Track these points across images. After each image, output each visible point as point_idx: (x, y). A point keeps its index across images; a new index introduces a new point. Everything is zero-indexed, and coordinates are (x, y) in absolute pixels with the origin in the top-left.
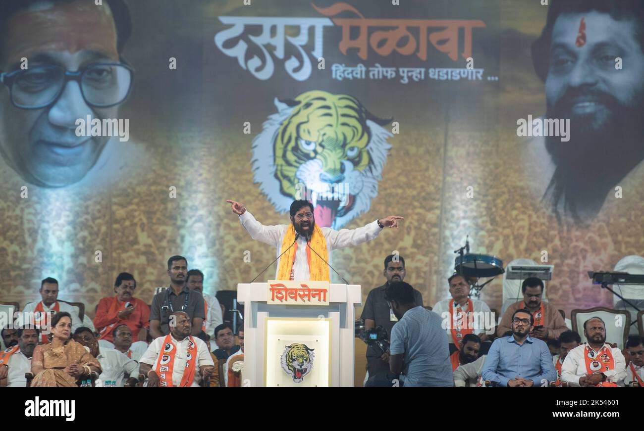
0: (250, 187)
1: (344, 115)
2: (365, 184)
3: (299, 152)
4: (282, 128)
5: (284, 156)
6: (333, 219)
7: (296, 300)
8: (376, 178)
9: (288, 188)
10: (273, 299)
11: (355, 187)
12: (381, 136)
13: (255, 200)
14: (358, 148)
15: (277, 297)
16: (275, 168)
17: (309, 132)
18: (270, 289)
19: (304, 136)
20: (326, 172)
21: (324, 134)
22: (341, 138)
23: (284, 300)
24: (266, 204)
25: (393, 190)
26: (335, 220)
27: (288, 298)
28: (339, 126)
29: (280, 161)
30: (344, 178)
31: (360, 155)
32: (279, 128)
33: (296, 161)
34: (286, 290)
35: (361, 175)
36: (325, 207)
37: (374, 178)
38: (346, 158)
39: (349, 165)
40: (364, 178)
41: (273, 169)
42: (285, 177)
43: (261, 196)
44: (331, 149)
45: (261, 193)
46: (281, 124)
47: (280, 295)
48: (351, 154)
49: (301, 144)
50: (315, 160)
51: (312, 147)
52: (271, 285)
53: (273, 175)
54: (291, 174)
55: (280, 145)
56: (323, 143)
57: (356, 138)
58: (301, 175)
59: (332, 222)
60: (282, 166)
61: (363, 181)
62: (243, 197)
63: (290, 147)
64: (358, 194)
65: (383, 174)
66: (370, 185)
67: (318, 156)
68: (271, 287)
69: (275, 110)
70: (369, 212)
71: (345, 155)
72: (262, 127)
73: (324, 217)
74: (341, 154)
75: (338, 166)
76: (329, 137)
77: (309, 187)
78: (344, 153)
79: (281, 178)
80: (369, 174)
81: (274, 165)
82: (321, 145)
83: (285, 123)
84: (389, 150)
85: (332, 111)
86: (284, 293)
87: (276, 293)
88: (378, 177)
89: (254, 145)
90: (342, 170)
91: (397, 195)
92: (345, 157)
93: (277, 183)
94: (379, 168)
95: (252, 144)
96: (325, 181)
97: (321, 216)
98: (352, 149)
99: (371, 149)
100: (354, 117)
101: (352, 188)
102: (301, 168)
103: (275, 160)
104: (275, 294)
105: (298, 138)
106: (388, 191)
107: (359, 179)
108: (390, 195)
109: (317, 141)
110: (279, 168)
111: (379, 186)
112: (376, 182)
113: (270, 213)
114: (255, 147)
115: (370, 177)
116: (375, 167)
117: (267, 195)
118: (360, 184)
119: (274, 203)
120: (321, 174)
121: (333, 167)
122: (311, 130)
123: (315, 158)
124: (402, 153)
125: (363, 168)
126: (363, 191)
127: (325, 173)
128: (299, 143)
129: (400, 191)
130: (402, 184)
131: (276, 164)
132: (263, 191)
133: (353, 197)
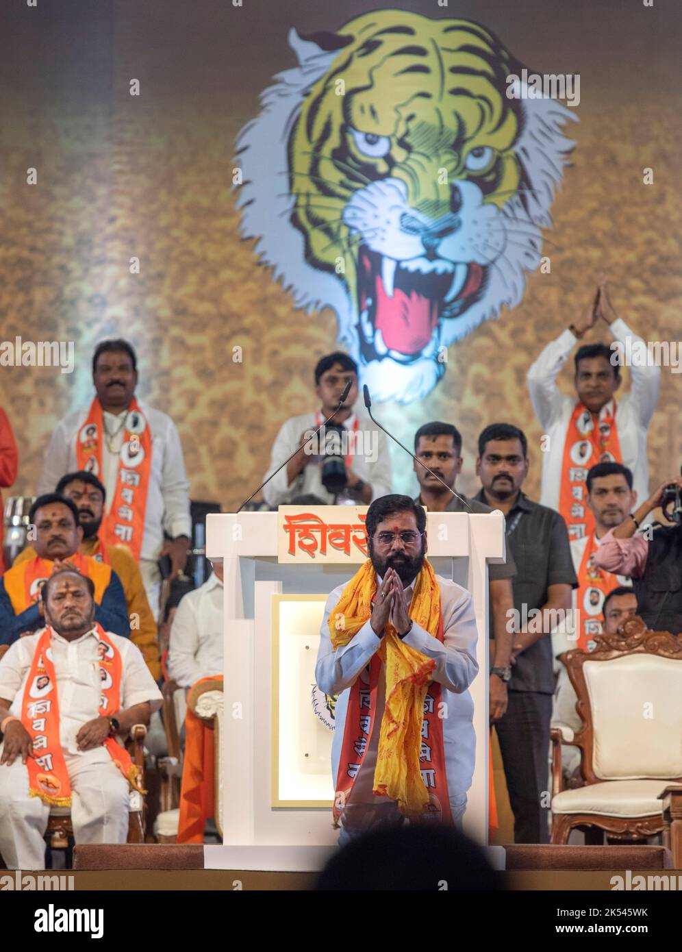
0: (233, 247)
1: (457, 70)
2: (511, 237)
3: (350, 161)
4: (308, 102)
5: (314, 171)
6: (434, 323)
7: (347, 551)
8: (537, 222)
9: (324, 250)
10: (292, 551)
11: (486, 245)
12: (549, 120)
13: (244, 280)
14: (493, 149)
15: (301, 544)
16: (293, 199)
17: (373, 113)
18: (285, 527)
19: (362, 122)
20: (416, 209)
21: (411, 118)
22: (451, 124)
23: (317, 552)
24: (272, 289)
25: (580, 252)
26: (439, 327)
27: (328, 545)
28: (447, 96)
29: (304, 184)
30: (460, 223)
31: (497, 167)
32: (300, 104)
33: (342, 184)
34: (323, 528)
35: (501, 215)
36: (414, 295)
37: (532, 223)
38: (464, 176)
39: (470, 193)
40: (506, 223)
41: (287, 204)
42: (317, 222)
43: (259, 272)
44: (427, 153)
45: (259, 264)
46: (306, 94)
47: (308, 542)
48: (477, 165)
49: (355, 143)
50: (389, 181)
51: (382, 148)
52: (288, 518)
53: (287, 216)
54: (330, 216)
55: (302, 145)
56: (408, 140)
57: (489, 126)
58: (354, 217)
59: (431, 331)
60: (308, 195)
61: (505, 230)
62: (216, 273)
63: (327, 151)
64: (493, 262)
65: (553, 214)
66: (524, 240)
67: (396, 172)
68: (286, 523)
69: (290, 60)
70: (520, 305)
71: (460, 169)
72: (260, 101)
73: (410, 320)
74: (453, 165)
75: (445, 196)
76: (422, 124)
77: (375, 245)
78: (459, 161)
79: (308, 226)
80: (520, 213)
81: (290, 194)
82: (402, 143)
83: (316, 90)
84: (568, 153)
85: (430, 61)
86: (318, 535)
87: (300, 536)
88: (541, 219)
89: (240, 146)
90: (455, 204)
91: (589, 262)
92: (460, 174)
93: (297, 237)
94: (544, 198)
95: (235, 145)
96: (413, 230)
97: (405, 317)
98: (478, 152)
99: (524, 150)
100: (482, 73)
101: (480, 249)
102: (356, 201)
103: (291, 183)
104: (297, 539)
105: (347, 126)
106: (567, 254)
107: (496, 225)
108: (570, 263)
109: (394, 135)
110: (302, 201)
111: (546, 241)
112: (538, 232)
113: (282, 311)
114: (245, 149)
115: (522, 221)
116: (534, 196)
117: (274, 268)
118: (498, 237)
119: (290, 287)
120: (404, 215)
121: (433, 197)
122: (377, 108)
123: (388, 175)
124: (599, 160)
125: (506, 198)
126: (506, 254)
127: (412, 213)
128: (350, 138)
129: (595, 253)
130: (599, 235)
131: (295, 191)
132: (264, 258)
133: (480, 271)
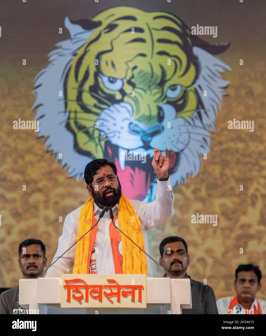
0: (32, 142)
1: (161, 41)
2: (192, 136)
3: (100, 92)
4: (76, 59)
5: (79, 98)
6: (148, 185)
7: (101, 301)
8: (208, 128)
9: (85, 144)
10: (69, 300)
11: (178, 141)
12: (214, 69)
13: (39, 161)
14: (182, 86)
15: (74, 297)
16: (67, 114)
17: (113, 65)
18: (65, 287)
19: (107, 70)
20: (138, 120)
21: (135, 68)
22: (158, 72)
23: (83, 301)
24: (55, 166)
25: (232, 145)
26: (151, 187)
27: (90, 298)
28: (156, 56)
29: (73, 106)
30: (163, 128)
31: (184, 96)
32: (71, 60)
33: (95, 106)
34: (87, 287)
35: (187, 124)
36: (137, 169)
37: (205, 128)
38: (165, 101)
39: (169, 110)
40: (190, 128)
41: (64, 118)
42: (81, 128)
43: (48, 155)
44: (145, 89)
45: (48, 152)
46: (75, 55)
47: (78, 295)
48: (173, 95)
49: (103, 82)
50: (122, 104)
51: (118, 85)
52: (66, 281)
53: (64, 124)
54: (88, 124)
55: (73, 84)
56: (133, 80)
57: (180, 72)
58: (102, 125)
59: (146, 191)
60: (76, 112)
61: (189, 132)
62: (23, 157)
63: (86, 87)
64: (182, 150)
65: (217, 122)
66: (200, 138)
67: (126, 99)
68: (65, 284)
69: (66, 35)
70: (198, 175)
71: (164, 97)
72: (48, 58)
73: (135, 183)
74: (159, 95)
75: (155, 112)
76: (141, 72)
77: (114, 141)
78: (163, 93)
79: (76, 130)
80: (198, 122)
81: (65, 112)
82: (130, 82)
83: (80, 53)
84: (225, 88)
85: (145, 35)
86: (83, 291)
87: (73, 291)
88: (210, 126)
89: (37, 84)
90: (161, 118)
91: (237, 150)
92: (163, 100)
93: (70, 137)
94: (211, 114)
95: (34, 83)
96: (135, 132)
97: (132, 182)
98: (173, 88)
99: (200, 86)
100: (176, 43)
101: (175, 143)
102: (103, 115)
103: (66, 105)
104: (72, 293)
105: (98, 72)
106: (225, 146)
107: (184, 129)
108: (227, 151)
109: (125, 78)
110: (73, 116)
111: (212, 139)
112: (208, 133)
113: (61, 179)
114: (39, 86)
115: (199, 127)
116: (206, 113)
117: (56, 154)
118: (186, 136)
119: (66, 165)
120: (131, 123)
121: (147, 114)
122: (115, 62)
123: (122, 101)
124: (243, 92)
125: (190, 114)
126: (190, 145)
127: (136, 122)
128: (100, 79)
129: (241, 146)
130: (243, 135)
131: (68, 110)
132: (51, 149)
133: (175, 155)
